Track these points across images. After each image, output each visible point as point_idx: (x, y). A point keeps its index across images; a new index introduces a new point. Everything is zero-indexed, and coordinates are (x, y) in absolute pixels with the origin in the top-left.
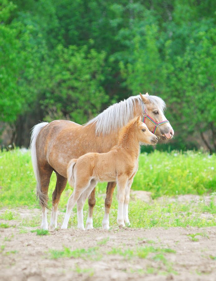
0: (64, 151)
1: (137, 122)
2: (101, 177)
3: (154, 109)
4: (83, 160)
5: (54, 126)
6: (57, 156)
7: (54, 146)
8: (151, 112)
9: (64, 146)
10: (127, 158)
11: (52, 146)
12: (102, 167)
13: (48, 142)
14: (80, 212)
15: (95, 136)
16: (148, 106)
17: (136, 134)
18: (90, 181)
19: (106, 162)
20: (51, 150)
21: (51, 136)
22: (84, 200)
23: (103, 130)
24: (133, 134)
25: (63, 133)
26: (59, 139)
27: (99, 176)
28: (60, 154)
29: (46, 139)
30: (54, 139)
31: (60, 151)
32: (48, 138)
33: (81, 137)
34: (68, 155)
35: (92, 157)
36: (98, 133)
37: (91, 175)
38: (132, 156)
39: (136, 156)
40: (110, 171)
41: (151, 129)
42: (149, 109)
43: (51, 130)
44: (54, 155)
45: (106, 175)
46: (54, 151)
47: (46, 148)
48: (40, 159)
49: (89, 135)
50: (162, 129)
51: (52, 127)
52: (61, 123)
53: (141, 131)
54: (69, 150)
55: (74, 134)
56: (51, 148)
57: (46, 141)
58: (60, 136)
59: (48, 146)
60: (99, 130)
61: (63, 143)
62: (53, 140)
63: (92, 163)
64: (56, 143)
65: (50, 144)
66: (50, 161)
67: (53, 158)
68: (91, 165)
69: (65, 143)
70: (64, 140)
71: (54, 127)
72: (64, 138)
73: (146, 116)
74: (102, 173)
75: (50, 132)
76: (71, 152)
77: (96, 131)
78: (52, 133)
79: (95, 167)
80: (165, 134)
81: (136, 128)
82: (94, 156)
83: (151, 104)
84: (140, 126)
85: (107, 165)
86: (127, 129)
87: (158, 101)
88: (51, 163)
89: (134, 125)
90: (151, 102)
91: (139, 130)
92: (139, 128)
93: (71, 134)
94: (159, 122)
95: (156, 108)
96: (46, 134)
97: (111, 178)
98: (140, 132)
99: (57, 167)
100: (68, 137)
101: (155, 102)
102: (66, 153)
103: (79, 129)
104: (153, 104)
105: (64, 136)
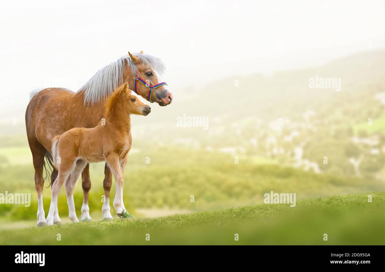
0: (52, 125)
1: (124, 91)
2: (88, 158)
3: (146, 69)
4: (65, 137)
5: (43, 95)
6: (45, 131)
7: (42, 120)
8: (143, 73)
9: (52, 119)
10: (115, 134)
11: (40, 120)
12: (88, 147)
13: (37, 115)
14: (70, 198)
15: (83, 107)
16: (140, 66)
17: (124, 104)
18: (75, 162)
19: (92, 140)
20: (39, 124)
21: (39, 108)
22: (73, 185)
23: (91, 99)
24: (119, 105)
25: (51, 104)
26: (47, 111)
27: (86, 157)
28: (48, 129)
29: (34, 111)
30: (42, 111)
31: (48, 125)
32: (36, 110)
33: (69, 109)
34: (56, 130)
35: (76, 134)
36: (87, 103)
37: (77, 156)
38: (121, 132)
39: (127, 132)
40: (97, 151)
41: (145, 94)
42: (140, 71)
43: (39, 100)
44: (42, 130)
45: (93, 155)
46: (42, 126)
47: (35, 122)
48: (30, 136)
49: (77, 106)
50: (159, 93)
51: (41, 97)
52: (51, 91)
53: (130, 102)
54: (57, 124)
55: (63, 105)
56: (39, 122)
57: (34, 114)
58: (48, 107)
59: (36, 120)
60: (88, 99)
61: (50, 115)
62: (41, 113)
63: (77, 142)
64: (44, 115)
65: (38, 117)
66: (39, 138)
67: (41, 134)
68: (75, 144)
69: (52, 116)
70: (52, 112)
71: (43, 97)
72: (52, 110)
73: (138, 79)
74: (89, 153)
75: (38, 103)
76: (59, 127)
77: (85, 100)
78: (40, 104)
79: (80, 146)
80: (163, 99)
81: (124, 98)
82: (78, 133)
83: (143, 65)
84: (129, 95)
85: (93, 144)
86: (113, 100)
87: (150, 59)
88: (40, 140)
89: (121, 95)
90: (142, 62)
91: (127, 100)
92: (127, 97)
93: (59, 104)
94: (154, 85)
95: (149, 69)
96: (34, 106)
97: (99, 159)
98: (128, 103)
99: (46, 145)
100: (56, 108)
101: (147, 61)
102: (54, 127)
103: (68, 98)
104: (145, 64)
105: (52, 108)
